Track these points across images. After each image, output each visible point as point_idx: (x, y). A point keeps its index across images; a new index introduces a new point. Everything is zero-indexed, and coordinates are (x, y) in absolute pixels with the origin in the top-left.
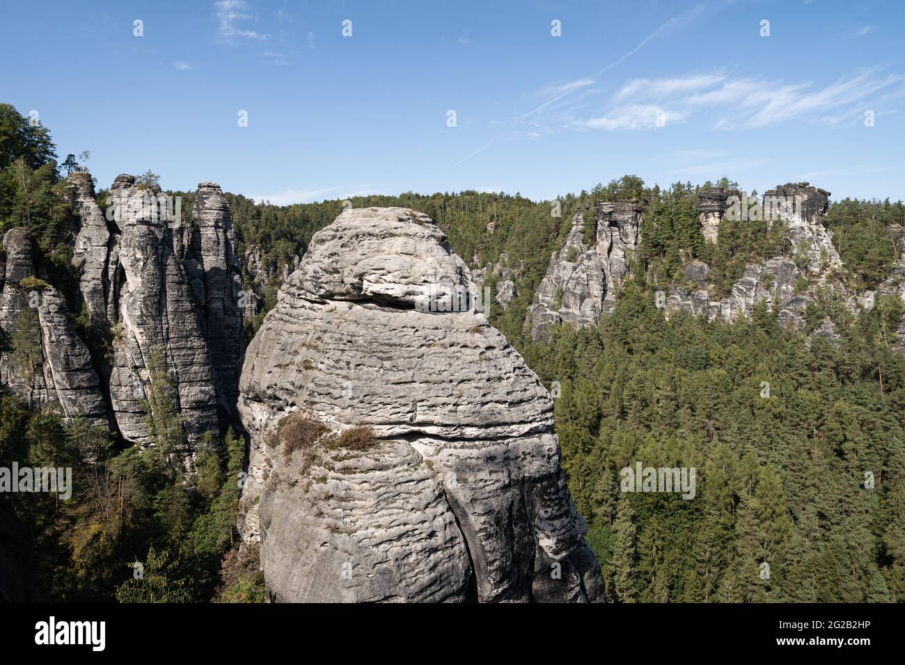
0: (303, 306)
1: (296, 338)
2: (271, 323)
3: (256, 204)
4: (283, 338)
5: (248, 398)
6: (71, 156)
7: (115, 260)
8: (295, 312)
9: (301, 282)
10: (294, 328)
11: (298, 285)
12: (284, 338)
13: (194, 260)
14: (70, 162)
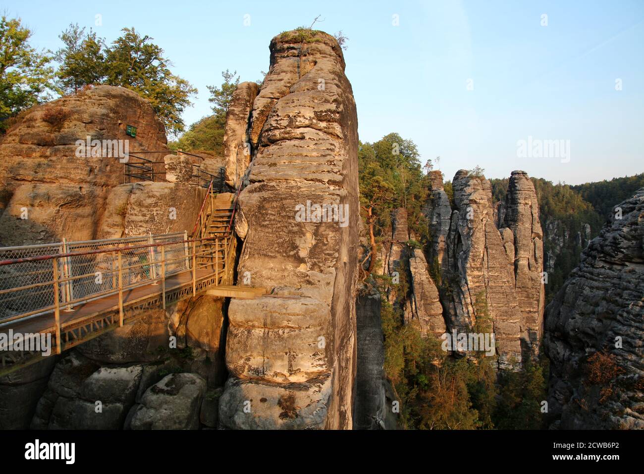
0: (603, 267)
1: (597, 293)
2: (574, 279)
3: (554, 185)
4: (584, 292)
5: (554, 337)
6: (430, 160)
7: (455, 228)
8: (596, 271)
9: (602, 246)
10: (596, 284)
11: (599, 249)
12: (587, 291)
13: (507, 228)
14: (428, 165)
